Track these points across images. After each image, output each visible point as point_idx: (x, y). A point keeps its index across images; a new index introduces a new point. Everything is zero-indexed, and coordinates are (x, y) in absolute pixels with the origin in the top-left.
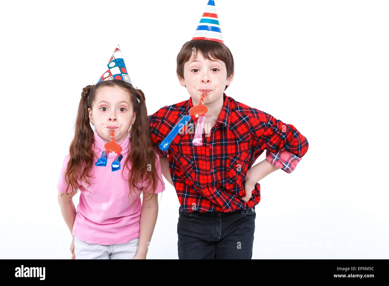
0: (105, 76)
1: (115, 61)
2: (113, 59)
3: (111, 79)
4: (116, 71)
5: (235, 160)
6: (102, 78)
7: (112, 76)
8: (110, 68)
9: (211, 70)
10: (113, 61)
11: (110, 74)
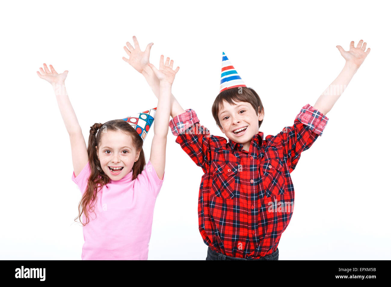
0: (131, 120)
1: (148, 116)
2: (148, 114)
3: (133, 127)
4: (142, 124)
5: (267, 166)
6: (129, 119)
7: (136, 125)
8: (140, 117)
9: (239, 113)
10: (146, 115)
11: (136, 123)
